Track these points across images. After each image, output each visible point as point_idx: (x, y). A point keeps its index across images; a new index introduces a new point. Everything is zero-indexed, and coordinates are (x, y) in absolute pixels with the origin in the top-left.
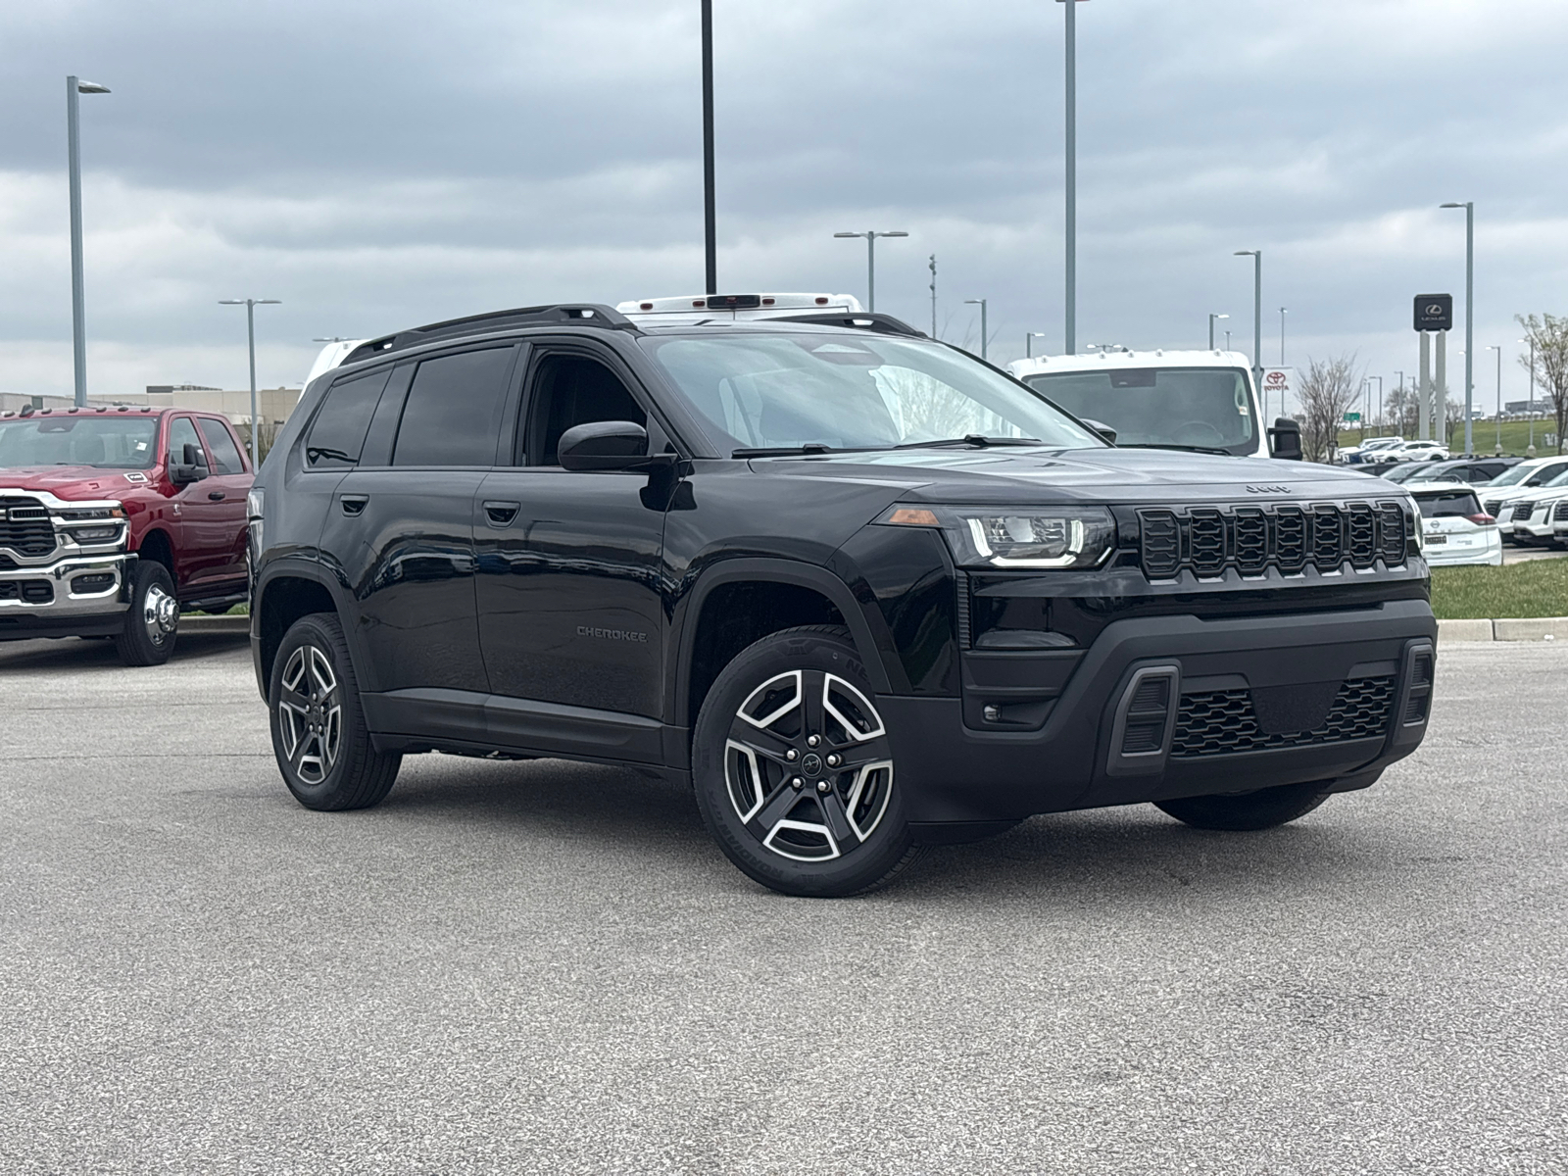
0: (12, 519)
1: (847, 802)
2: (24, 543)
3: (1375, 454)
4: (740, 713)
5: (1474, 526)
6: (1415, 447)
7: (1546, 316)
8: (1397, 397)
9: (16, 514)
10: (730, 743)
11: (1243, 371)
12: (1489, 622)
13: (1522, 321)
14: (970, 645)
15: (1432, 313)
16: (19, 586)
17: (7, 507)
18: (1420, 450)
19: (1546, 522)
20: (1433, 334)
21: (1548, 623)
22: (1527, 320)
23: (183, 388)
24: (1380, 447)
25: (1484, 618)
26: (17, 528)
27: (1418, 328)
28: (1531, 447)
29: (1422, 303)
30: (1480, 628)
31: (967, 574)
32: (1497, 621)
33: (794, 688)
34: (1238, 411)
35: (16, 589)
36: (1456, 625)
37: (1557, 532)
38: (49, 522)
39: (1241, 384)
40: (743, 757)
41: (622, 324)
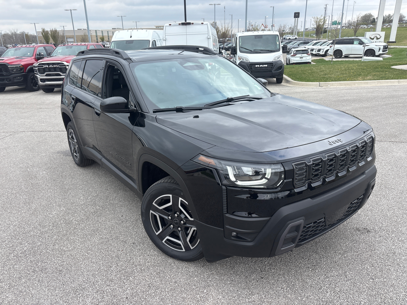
0: (59, 67)
1: (187, 235)
2: (62, 71)
3: (287, 37)
4: (154, 203)
5: (307, 55)
6: (293, 36)
7: (317, 17)
8: (290, 28)
9: (60, 66)
10: (151, 211)
11: (278, 35)
12: (318, 83)
13: (313, 18)
14: (227, 212)
15: (297, 15)
16: (62, 79)
17: (58, 65)
18: (294, 37)
19: (315, 52)
20: (296, 18)
21: (329, 83)
22: (314, 18)
23: (117, 28)
24: (288, 36)
25: (317, 82)
26: (60, 68)
27: (294, 18)
28: (309, 36)
29: (295, 13)
30: (317, 84)
31: (226, 187)
32: (320, 83)
33: (170, 199)
34: (277, 43)
35: (61, 80)
36: (313, 83)
37: (317, 54)
38: (66, 67)
39: (277, 38)
40: (155, 216)
41: (127, 58)
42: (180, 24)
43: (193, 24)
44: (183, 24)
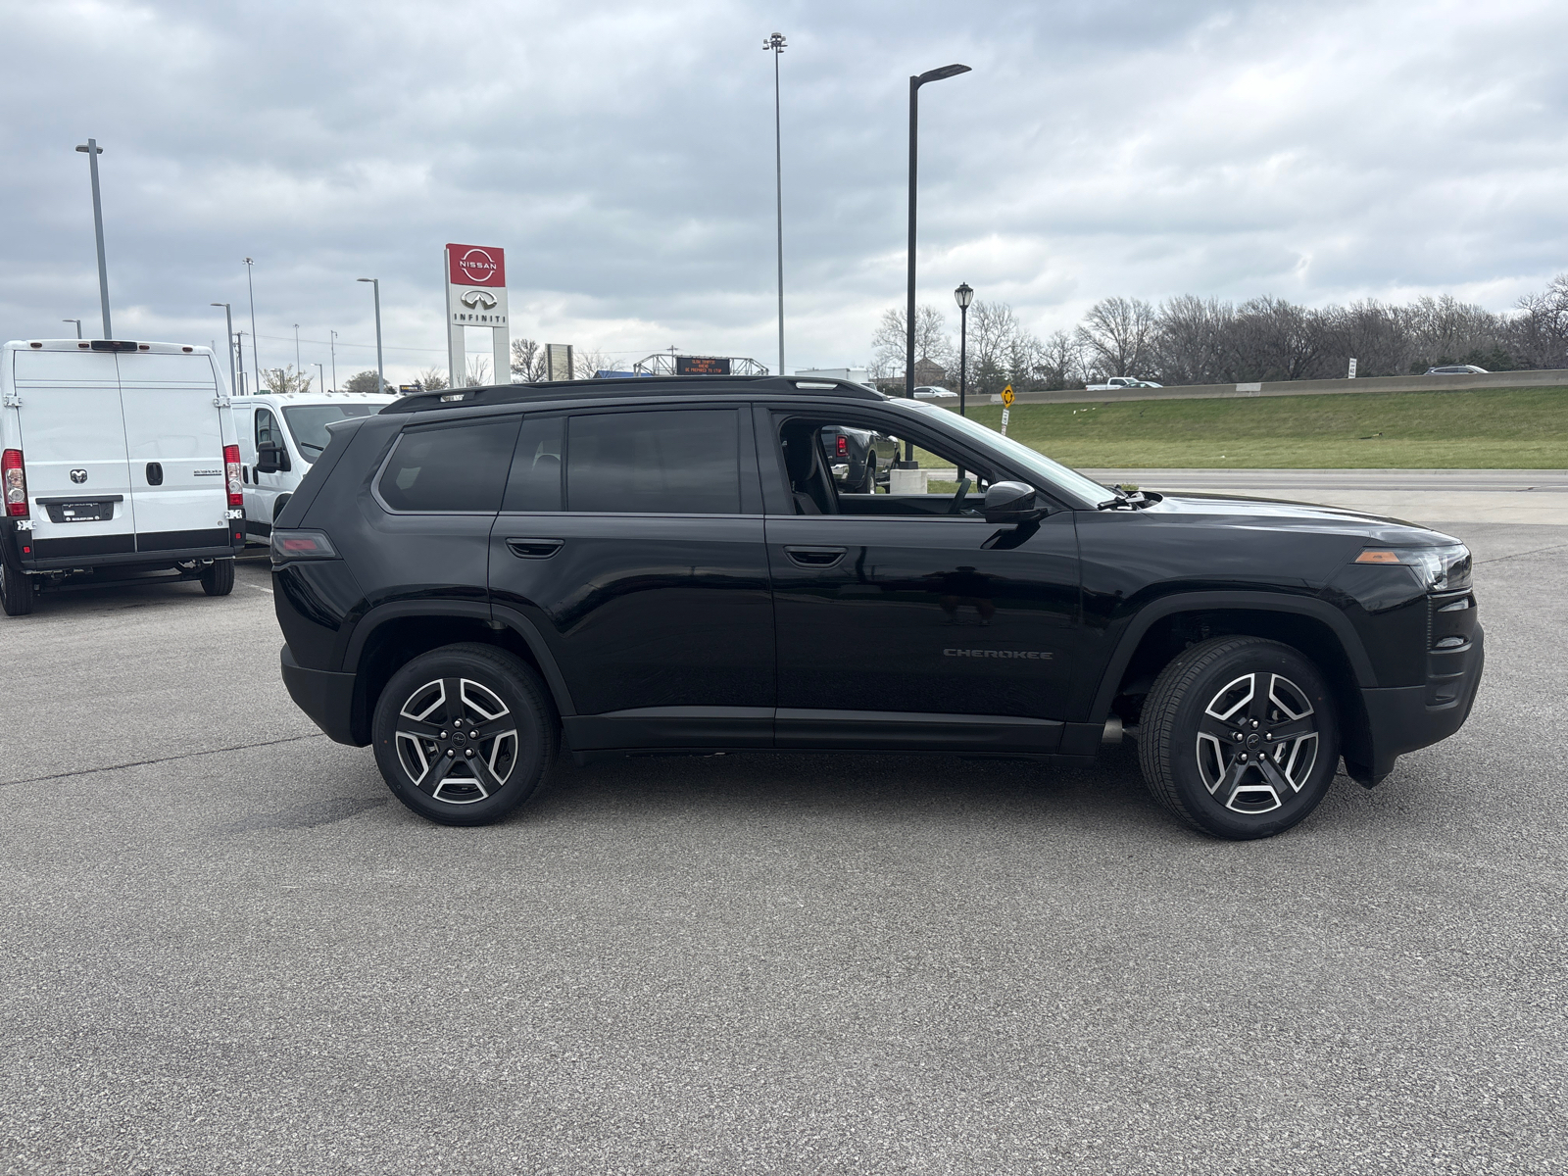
42: (88, 346)
43: (144, 348)
44: (98, 346)
